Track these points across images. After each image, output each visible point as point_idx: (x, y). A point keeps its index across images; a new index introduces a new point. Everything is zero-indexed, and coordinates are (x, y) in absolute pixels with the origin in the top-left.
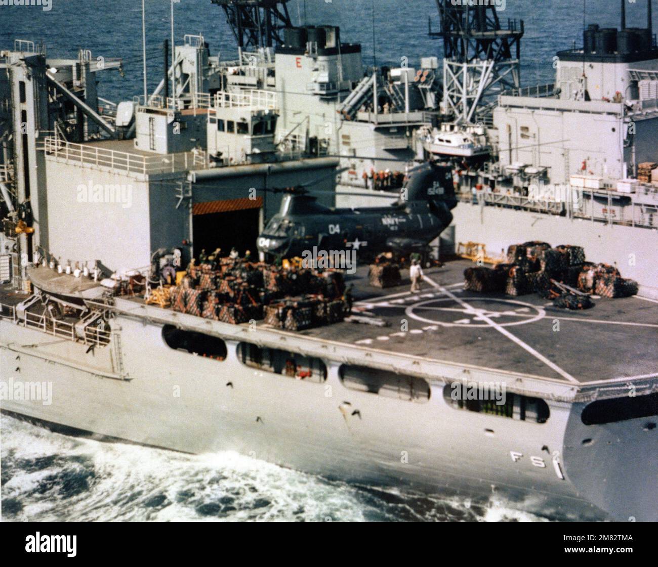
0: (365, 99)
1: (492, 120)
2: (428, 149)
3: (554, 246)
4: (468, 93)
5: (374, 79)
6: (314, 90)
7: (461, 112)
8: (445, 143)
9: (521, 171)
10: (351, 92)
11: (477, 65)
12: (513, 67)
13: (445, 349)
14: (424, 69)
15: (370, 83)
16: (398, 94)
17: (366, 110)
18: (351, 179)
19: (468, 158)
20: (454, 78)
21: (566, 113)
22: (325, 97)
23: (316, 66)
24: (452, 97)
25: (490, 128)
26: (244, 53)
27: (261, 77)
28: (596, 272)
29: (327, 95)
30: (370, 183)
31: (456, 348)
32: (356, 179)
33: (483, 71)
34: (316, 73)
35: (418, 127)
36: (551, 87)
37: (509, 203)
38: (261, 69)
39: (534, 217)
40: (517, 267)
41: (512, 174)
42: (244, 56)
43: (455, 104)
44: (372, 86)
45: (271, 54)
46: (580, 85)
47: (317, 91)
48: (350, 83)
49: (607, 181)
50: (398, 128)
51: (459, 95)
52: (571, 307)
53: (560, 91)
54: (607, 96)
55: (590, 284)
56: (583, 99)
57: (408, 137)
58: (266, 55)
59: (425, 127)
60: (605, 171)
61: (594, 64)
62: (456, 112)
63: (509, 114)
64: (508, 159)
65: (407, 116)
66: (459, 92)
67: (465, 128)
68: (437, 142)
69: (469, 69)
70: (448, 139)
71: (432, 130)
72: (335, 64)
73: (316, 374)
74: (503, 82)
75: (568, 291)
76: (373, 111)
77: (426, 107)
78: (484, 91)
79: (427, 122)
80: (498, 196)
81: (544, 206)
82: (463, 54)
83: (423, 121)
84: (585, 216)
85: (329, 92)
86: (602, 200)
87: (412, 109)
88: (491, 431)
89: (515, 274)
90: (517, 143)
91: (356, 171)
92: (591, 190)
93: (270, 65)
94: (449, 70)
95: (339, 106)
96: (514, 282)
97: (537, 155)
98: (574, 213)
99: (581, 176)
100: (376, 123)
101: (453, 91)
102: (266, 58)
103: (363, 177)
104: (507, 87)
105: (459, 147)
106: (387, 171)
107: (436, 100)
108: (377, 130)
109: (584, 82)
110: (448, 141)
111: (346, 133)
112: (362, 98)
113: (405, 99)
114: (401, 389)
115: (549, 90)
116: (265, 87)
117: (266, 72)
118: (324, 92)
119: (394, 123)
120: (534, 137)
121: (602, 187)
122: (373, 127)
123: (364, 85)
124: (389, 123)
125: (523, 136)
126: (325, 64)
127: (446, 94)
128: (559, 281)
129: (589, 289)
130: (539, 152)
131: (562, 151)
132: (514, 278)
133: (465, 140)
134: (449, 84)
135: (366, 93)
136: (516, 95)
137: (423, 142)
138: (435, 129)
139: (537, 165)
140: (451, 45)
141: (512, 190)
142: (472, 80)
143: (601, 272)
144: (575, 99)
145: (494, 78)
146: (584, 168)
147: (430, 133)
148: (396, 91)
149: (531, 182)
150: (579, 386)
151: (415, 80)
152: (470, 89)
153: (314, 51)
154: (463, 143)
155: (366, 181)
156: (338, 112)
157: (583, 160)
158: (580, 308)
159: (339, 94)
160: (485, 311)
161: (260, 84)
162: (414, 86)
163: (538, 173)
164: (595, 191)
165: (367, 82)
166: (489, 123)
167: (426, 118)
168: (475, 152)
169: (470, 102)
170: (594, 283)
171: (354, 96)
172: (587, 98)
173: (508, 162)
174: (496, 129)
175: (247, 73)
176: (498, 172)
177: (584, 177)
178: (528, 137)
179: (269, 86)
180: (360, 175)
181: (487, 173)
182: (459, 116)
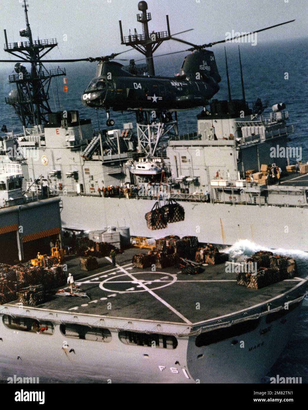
0: (96, 148)
1: (166, 154)
2: (132, 172)
3: (181, 238)
4: (151, 141)
5: (100, 137)
6: (67, 146)
7: (148, 151)
8: (142, 169)
9: (184, 180)
10: (88, 145)
11: (155, 125)
12: (174, 125)
13: (119, 309)
14: (126, 130)
15: (98, 139)
16: (113, 144)
17: (97, 154)
18: (92, 192)
19: (154, 175)
20: (143, 133)
21: (205, 148)
22: (74, 149)
23: (67, 133)
24: (142, 143)
25: (165, 158)
26: (26, 129)
27: (37, 141)
28: (204, 251)
29: (74, 148)
30: (102, 193)
31: (125, 308)
32: (94, 192)
33: (159, 128)
34: (67, 136)
35: (125, 161)
36: (196, 134)
37: (179, 198)
38: (37, 137)
39: (194, 204)
40: (161, 252)
41: (179, 182)
42: (27, 131)
43: (145, 147)
44: (99, 141)
45: (41, 128)
46: (211, 132)
47: (69, 146)
48: (87, 140)
49: (230, 182)
50: (115, 162)
51: (147, 142)
52: (191, 274)
53: (200, 136)
54: (225, 137)
55: (202, 257)
56: (214, 139)
57: (120, 167)
58: (38, 129)
59: (130, 161)
60: (229, 176)
61: (217, 120)
62: (146, 151)
63: (174, 150)
64: (176, 174)
65: (119, 155)
66: (147, 140)
67: (152, 160)
68: (137, 168)
69: (151, 128)
70: (143, 166)
71: (134, 162)
72: (78, 131)
73: (50, 328)
74: (169, 133)
75: (190, 263)
76: (100, 154)
77: (128, 150)
78: (160, 138)
79: (130, 158)
80: (173, 194)
81: (198, 198)
82: (146, 120)
83: (128, 158)
84: (220, 202)
85: (76, 146)
86: (228, 192)
87: (122, 152)
88: (147, 355)
89: (160, 256)
90: (180, 166)
91: (94, 187)
92: (222, 187)
93: (42, 134)
94: (140, 129)
95: (82, 153)
96: (160, 261)
97: (192, 170)
98: (214, 200)
99: (216, 180)
100: (103, 161)
101: (143, 140)
102: (39, 131)
103: (98, 191)
104: (172, 136)
105: (150, 170)
106: (111, 186)
107: (133, 146)
108: (103, 164)
109: (213, 130)
110: (143, 167)
111: (87, 167)
112: (94, 148)
113: (117, 147)
114: (97, 333)
115: (194, 136)
116: (40, 146)
117: (40, 138)
118: (73, 147)
119: (113, 160)
120: (190, 161)
121: (228, 185)
122: (101, 163)
123: (94, 141)
124: (110, 160)
125: (183, 161)
126: (72, 131)
127: (139, 142)
128: (184, 258)
129: (201, 261)
130: (193, 169)
131: (205, 168)
132: (159, 259)
133: (152, 166)
134: (140, 137)
135: (96, 145)
136: (177, 140)
137: (130, 169)
138: (135, 161)
139: (193, 176)
140: (140, 115)
141: (180, 191)
142: (153, 133)
143: (207, 250)
144: (209, 139)
145: (165, 131)
146: (217, 176)
147: (133, 164)
148: (112, 143)
149: (190, 186)
150: (192, 326)
151: (122, 135)
152: (152, 138)
153: (65, 125)
154: (151, 167)
155: (100, 193)
156: (81, 156)
157: (216, 172)
158: (196, 273)
159: (81, 147)
160: (143, 281)
161: (37, 145)
162: (121, 139)
163: (193, 180)
164: (224, 187)
165: (96, 139)
166: (164, 156)
167: (130, 156)
168: (158, 172)
169: (153, 146)
170: (204, 257)
171: (89, 147)
172: (216, 139)
173: (177, 176)
174: (168, 158)
175: (29, 140)
176: (172, 182)
177: (218, 180)
178: (186, 162)
179: (42, 145)
180: (96, 190)
181: (165, 183)
182: (148, 154)
